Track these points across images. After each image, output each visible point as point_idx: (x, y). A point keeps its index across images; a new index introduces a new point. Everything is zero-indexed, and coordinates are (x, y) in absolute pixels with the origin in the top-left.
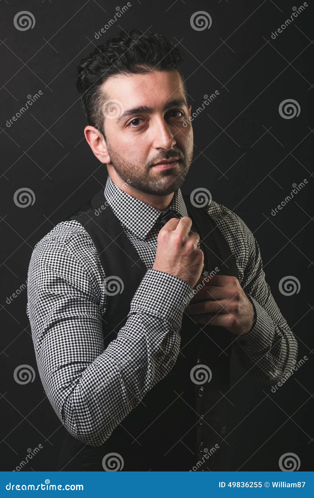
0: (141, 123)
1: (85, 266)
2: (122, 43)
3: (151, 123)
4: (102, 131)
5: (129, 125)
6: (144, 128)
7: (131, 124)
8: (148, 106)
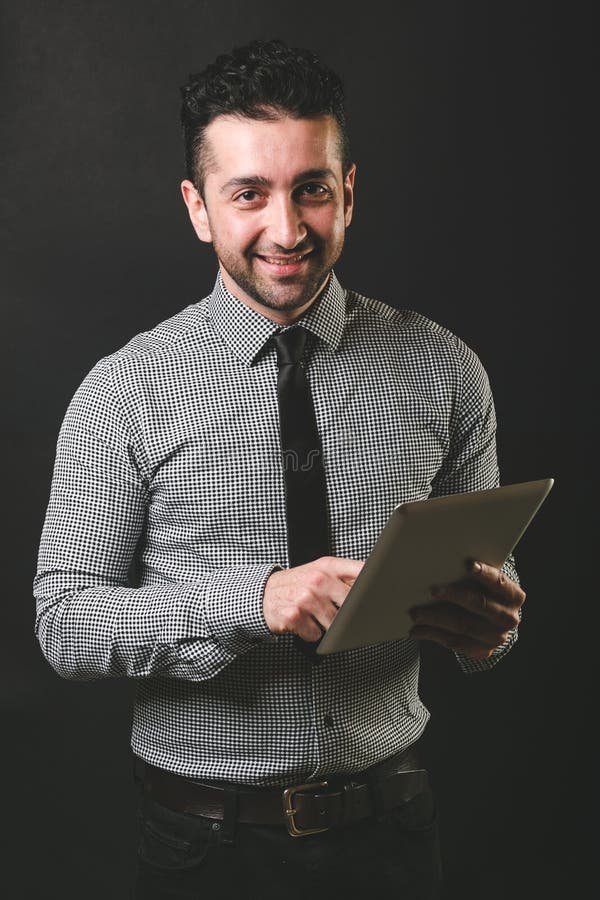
0: (257, 198)
1: (125, 408)
2: (243, 67)
3: (270, 200)
4: (202, 194)
5: (237, 199)
6: (260, 206)
7: (242, 197)
8: (266, 177)
